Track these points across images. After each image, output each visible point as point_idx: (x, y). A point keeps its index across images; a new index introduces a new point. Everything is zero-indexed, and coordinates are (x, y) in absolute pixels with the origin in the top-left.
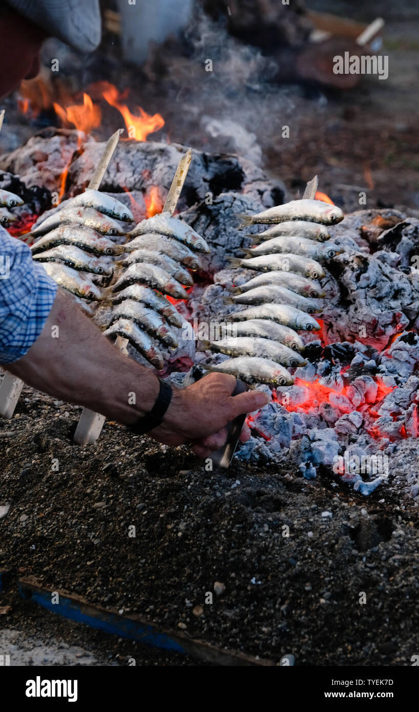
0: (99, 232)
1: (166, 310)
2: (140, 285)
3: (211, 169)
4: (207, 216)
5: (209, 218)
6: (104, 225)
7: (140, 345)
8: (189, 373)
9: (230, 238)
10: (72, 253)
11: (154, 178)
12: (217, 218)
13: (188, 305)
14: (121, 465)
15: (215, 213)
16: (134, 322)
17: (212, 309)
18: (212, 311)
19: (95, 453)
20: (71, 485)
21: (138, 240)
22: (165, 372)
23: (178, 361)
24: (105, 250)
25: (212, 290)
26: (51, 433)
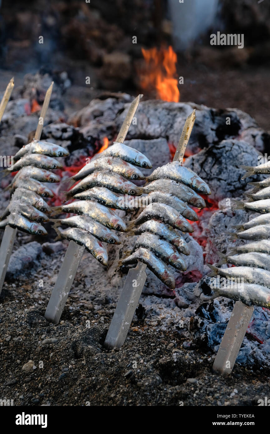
0: (125, 177)
1: (177, 241)
2: (155, 220)
3: (216, 121)
4: (213, 158)
5: (214, 159)
6: (128, 171)
7: (156, 270)
8: (198, 285)
9: (231, 174)
10: (103, 193)
11: (175, 128)
12: (220, 159)
13: (200, 225)
14: (139, 372)
15: (218, 155)
16: (151, 250)
17: (216, 231)
18: (216, 233)
19: (120, 360)
20: (99, 389)
21: (154, 184)
22: (180, 282)
23: (190, 273)
24: (129, 191)
25: (216, 216)
26: (86, 340)
